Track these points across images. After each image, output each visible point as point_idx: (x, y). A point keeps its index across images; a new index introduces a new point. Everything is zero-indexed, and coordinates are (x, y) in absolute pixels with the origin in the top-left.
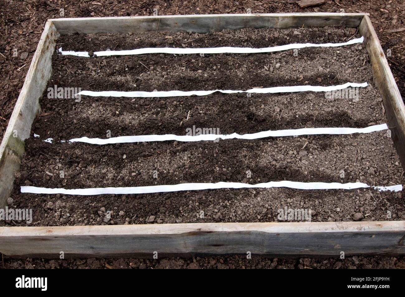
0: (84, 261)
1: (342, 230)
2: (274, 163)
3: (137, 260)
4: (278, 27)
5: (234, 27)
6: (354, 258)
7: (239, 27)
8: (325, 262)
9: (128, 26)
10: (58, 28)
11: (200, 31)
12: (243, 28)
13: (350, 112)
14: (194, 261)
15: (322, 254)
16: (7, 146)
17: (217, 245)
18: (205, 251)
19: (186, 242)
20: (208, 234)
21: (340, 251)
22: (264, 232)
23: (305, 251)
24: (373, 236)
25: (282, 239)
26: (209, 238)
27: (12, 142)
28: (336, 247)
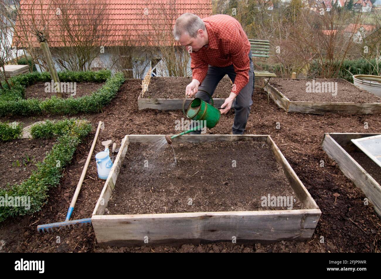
0: (140, 248)
1: (272, 214)
3: (168, 247)
4: (231, 140)
5: (211, 141)
6: (282, 242)
7: (213, 140)
8: (268, 246)
10: (129, 139)
11: (195, 142)
12: (215, 141)
14: (200, 245)
15: (266, 239)
16: (109, 183)
17: (213, 231)
18: (206, 238)
19: (198, 226)
20: (210, 218)
21: (274, 234)
22: (237, 216)
23: (257, 235)
24: (288, 218)
25: (245, 222)
26: (210, 223)
27: (111, 182)
28: (272, 230)
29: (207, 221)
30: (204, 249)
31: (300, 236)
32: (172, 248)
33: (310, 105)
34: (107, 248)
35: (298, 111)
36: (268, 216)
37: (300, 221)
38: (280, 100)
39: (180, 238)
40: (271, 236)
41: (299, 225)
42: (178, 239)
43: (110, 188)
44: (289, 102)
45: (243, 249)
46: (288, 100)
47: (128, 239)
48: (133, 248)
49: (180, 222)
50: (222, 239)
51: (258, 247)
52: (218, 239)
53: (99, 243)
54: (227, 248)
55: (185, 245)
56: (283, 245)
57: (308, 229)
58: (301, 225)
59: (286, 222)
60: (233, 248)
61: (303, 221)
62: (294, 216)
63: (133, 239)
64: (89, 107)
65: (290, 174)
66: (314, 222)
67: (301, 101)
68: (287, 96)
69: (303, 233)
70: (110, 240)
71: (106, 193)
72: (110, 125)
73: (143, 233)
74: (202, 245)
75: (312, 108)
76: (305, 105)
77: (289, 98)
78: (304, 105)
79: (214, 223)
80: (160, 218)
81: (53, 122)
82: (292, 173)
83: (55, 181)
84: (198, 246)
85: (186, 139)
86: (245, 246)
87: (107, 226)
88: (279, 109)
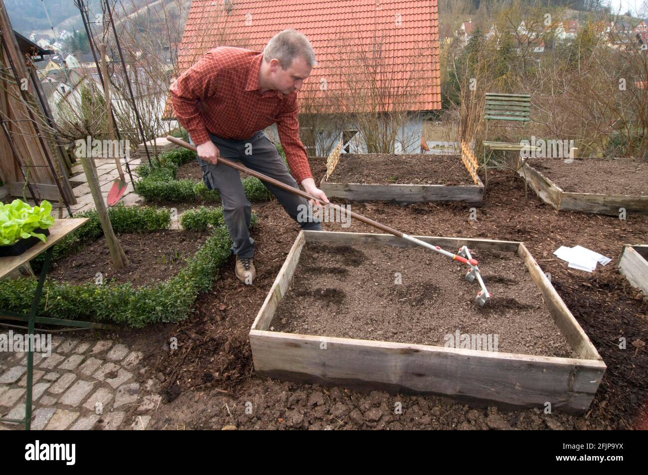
1: (518, 359)
2: (461, 323)
6: (535, 410)
9: (352, 239)
10: (306, 237)
11: (401, 246)
13: (517, 299)
15: (507, 401)
16: (275, 290)
17: (420, 375)
18: (408, 384)
19: (397, 364)
20: (415, 353)
21: (521, 395)
22: (458, 355)
23: (490, 392)
24: (545, 370)
25: (472, 367)
26: (415, 361)
27: (277, 289)
28: (517, 387)
29: (411, 358)
30: (405, 402)
31: (567, 405)
32: (356, 393)
33: (601, 200)
34: (267, 380)
35: (578, 209)
36: (511, 361)
37: (567, 377)
38: (546, 191)
39: (369, 380)
40: (514, 396)
41: (565, 384)
42: (366, 380)
43: (275, 299)
44: (561, 193)
45: (467, 412)
46: (561, 190)
47: (296, 371)
48: (301, 385)
49: (369, 355)
50: (433, 390)
51: (492, 412)
52: (428, 390)
53: (257, 372)
54: (442, 406)
55: (374, 392)
56: (535, 414)
57: (582, 393)
58: (569, 385)
59: (540, 375)
60: (451, 407)
61: (573, 378)
62: (557, 367)
63: (302, 371)
64: (254, 192)
65: (555, 304)
66: (594, 383)
67: (584, 192)
68: (558, 184)
69: (572, 399)
70: (272, 369)
71: (271, 304)
72: (280, 218)
73: (316, 364)
74: (401, 395)
75: (604, 205)
76: (592, 200)
77: (561, 188)
78: (589, 200)
79: (421, 363)
80: (342, 345)
81: (207, 210)
82: (557, 302)
83: (206, 283)
84: (395, 396)
85: (387, 240)
86: (471, 408)
87: (269, 347)
88: (543, 205)
